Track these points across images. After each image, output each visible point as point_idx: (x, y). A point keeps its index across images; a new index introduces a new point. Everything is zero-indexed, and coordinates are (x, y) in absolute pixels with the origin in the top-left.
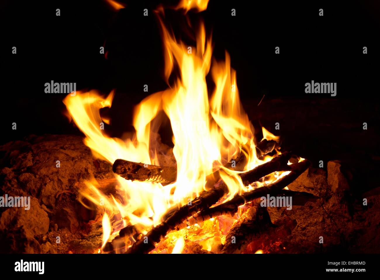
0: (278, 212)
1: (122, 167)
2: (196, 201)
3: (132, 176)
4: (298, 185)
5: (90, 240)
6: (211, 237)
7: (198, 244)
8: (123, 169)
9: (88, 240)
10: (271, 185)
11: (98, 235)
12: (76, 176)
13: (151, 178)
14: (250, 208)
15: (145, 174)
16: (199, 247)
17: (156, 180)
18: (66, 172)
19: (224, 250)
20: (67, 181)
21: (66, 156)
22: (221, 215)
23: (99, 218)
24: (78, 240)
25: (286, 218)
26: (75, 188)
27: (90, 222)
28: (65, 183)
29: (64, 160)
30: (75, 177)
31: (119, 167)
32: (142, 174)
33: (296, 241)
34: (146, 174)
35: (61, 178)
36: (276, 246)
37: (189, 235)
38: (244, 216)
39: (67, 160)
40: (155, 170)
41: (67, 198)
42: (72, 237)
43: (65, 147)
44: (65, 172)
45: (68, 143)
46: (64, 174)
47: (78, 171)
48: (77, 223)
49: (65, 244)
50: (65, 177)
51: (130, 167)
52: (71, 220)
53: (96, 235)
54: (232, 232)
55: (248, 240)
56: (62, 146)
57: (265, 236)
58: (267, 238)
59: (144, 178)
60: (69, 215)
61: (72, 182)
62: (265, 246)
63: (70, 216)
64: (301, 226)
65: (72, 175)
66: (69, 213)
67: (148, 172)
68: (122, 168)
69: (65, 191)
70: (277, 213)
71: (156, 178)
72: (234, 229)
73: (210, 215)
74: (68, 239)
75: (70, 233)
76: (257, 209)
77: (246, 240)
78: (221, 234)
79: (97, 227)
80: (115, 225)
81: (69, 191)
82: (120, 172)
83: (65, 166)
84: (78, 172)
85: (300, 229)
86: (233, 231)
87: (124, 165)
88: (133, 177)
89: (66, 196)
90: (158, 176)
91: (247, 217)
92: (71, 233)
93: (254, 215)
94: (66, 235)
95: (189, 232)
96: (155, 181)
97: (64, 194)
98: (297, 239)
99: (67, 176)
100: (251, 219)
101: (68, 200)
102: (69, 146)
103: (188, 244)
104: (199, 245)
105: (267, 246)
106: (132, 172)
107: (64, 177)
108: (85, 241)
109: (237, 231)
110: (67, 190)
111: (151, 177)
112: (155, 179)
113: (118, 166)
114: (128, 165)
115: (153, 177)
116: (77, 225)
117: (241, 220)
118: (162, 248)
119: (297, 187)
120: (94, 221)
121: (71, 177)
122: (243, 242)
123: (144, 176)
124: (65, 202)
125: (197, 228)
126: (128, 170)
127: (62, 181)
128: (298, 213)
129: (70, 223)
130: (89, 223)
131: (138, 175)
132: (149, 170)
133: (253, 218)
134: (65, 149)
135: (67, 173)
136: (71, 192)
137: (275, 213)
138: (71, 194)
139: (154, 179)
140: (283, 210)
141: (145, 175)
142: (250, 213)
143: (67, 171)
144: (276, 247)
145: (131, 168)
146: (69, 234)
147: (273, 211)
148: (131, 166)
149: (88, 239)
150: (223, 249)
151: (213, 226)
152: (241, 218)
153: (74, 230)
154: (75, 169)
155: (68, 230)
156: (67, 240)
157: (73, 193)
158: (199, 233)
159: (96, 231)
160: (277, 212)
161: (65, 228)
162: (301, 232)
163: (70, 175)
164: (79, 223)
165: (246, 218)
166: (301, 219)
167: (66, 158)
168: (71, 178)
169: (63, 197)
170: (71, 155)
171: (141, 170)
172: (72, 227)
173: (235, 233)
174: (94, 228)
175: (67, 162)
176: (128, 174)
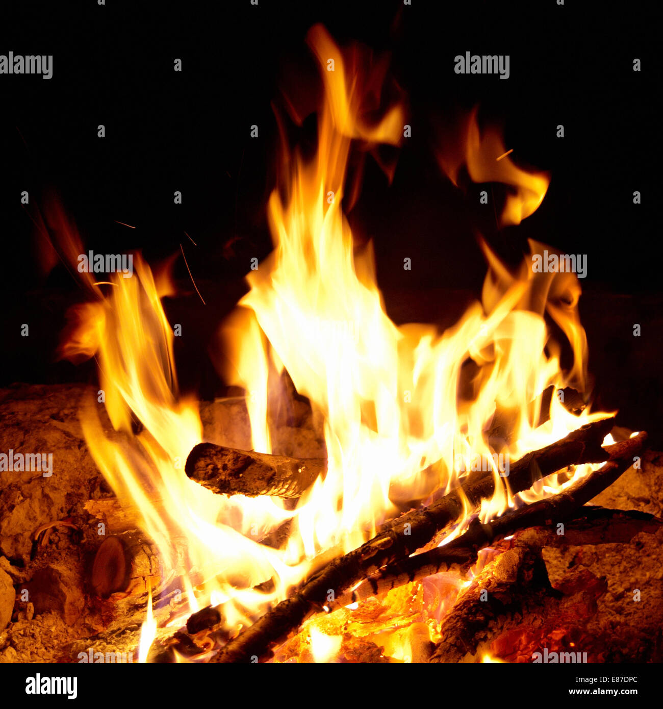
0: (562, 558)
1: (209, 461)
2: (379, 542)
3: (229, 484)
4: (614, 493)
5: (113, 641)
6: (404, 626)
7: (374, 644)
8: (210, 467)
9: (109, 641)
10: (558, 497)
11: (132, 630)
12: (85, 486)
13: (274, 487)
14: (503, 552)
15: (261, 478)
16: (375, 650)
17: (286, 492)
18: (63, 476)
19: (436, 657)
20: (64, 499)
21: (65, 438)
22: (437, 571)
23: (135, 586)
24: (83, 643)
25: (583, 573)
26: (81, 515)
27: (113, 597)
28: (58, 504)
29: (59, 448)
30: (83, 487)
31: (202, 463)
32: (254, 479)
33: (600, 626)
34: (263, 478)
35: (50, 491)
36: (554, 640)
37: (353, 622)
38: (488, 573)
39: (68, 447)
40: (286, 467)
41: (62, 539)
42: (67, 633)
43: (62, 414)
44: (59, 476)
45: (69, 406)
46: (56, 482)
47: (91, 472)
48: (82, 599)
49: (49, 652)
50: (59, 489)
51: (226, 462)
52: (67, 594)
53: (127, 629)
54: (457, 613)
55: (495, 630)
56: (55, 411)
57: (535, 619)
58: (538, 623)
59: (258, 489)
60: (63, 582)
61: (75, 499)
62: (529, 643)
63: (66, 584)
64: (614, 589)
65: (77, 483)
66: (64, 577)
67: (270, 474)
68: (207, 466)
69: (57, 524)
70: (560, 561)
71: (286, 486)
72: (464, 605)
73: (408, 575)
74: (56, 639)
75: (63, 625)
76: (521, 555)
77: (491, 630)
78: (427, 618)
79: (130, 608)
80: (174, 604)
81: (67, 522)
82: (202, 476)
83: (62, 461)
84: (92, 475)
85: (611, 598)
86: (460, 609)
87: (214, 458)
88: (233, 485)
89: (59, 534)
90: (290, 481)
91: (496, 575)
92: (65, 623)
93: (513, 571)
94: (53, 629)
95: (353, 616)
96: (282, 494)
97: (55, 530)
98: (603, 622)
99: (65, 487)
100: (504, 581)
101: (63, 544)
102: (72, 413)
103: (351, 644)
104: (376, 646)
105: (533, 642)
106: (230, 475)
107: (56, 489)
108: (100, 645)
109: (470, 609)
110: (61, 520)
111: (274, 485)
112: (283, 490)
113: (200, 460)
114: (224, 457)
115: (278, 484)
116: (81, 603)
117: (480, 583)
118: (286, 655)
119: (611, 499)
120: (123, 594)
121: (72, 487)
122: (482, 635)
123: (258, 483)
124: (55, 548)
125: (374, 605)
126: (221, 471)
127: (53, 498)
128: (608, 560)
129: (65, 601)
130: (110, 600)
131: (244, 482)
132: (271, 469)
133: (509, 577)
134: (62, 421)
135: (64, 479)
136: (72, 525)
137: (555, 562)
138: (70, 528)
139: (281, 489)
140: (574, 554)
141: (261, 480)
142: (504, 567)
143: (66, 473)
144: (553, 642)
145: (230, 465)
146: (59, 628)
147: (550, 557)
148: (229, 461)
149: (107, 639)
150: (435, 655)
151: (411, 598)
152: (480, 578)
153: (73, 617)
154: (83, 468)
155: (59, 618)
156: (56, 642)
157: (75, 527)
158: (376, 616)
159: (127, 619)
160: (560, 559)
161: (51, 613)
162: (611, 604)
163: (73, 482)
164: (86, 598)
165: (493, 578)
166: (613, 575)
167: (65, 443)
168: (72, 490)
169: (51, 537)
170: (77, 434)
171: (252, 469)
172: (69, 610)
173: (465, 616)
174: (123, 612)
175: (68, 451)
176: (221, 480)
